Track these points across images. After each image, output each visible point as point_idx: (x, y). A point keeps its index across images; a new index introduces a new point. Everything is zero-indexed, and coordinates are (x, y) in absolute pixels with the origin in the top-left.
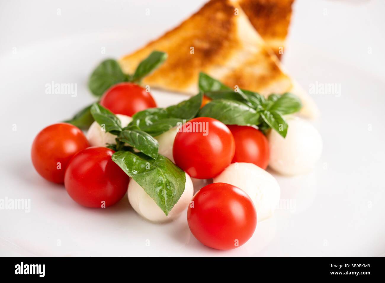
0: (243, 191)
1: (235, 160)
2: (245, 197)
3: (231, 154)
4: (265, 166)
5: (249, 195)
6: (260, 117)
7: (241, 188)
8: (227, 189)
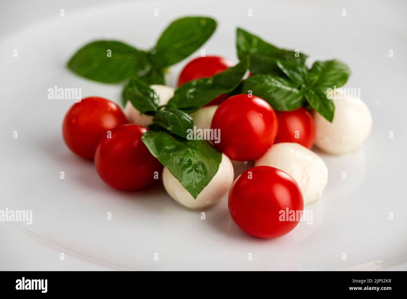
0: (288, 175)
1: (279, 140)
2: (291, 181)
3: (274, 134)
4: (310, 146)
5: (294, 178)
6: (304, 98)
7: (285, 171)
8: (271, 172)
